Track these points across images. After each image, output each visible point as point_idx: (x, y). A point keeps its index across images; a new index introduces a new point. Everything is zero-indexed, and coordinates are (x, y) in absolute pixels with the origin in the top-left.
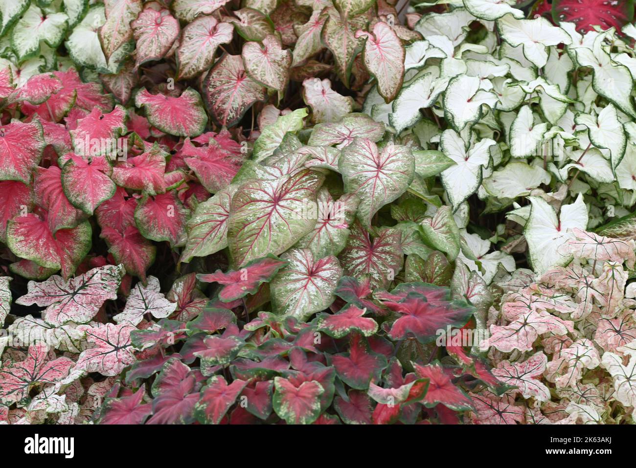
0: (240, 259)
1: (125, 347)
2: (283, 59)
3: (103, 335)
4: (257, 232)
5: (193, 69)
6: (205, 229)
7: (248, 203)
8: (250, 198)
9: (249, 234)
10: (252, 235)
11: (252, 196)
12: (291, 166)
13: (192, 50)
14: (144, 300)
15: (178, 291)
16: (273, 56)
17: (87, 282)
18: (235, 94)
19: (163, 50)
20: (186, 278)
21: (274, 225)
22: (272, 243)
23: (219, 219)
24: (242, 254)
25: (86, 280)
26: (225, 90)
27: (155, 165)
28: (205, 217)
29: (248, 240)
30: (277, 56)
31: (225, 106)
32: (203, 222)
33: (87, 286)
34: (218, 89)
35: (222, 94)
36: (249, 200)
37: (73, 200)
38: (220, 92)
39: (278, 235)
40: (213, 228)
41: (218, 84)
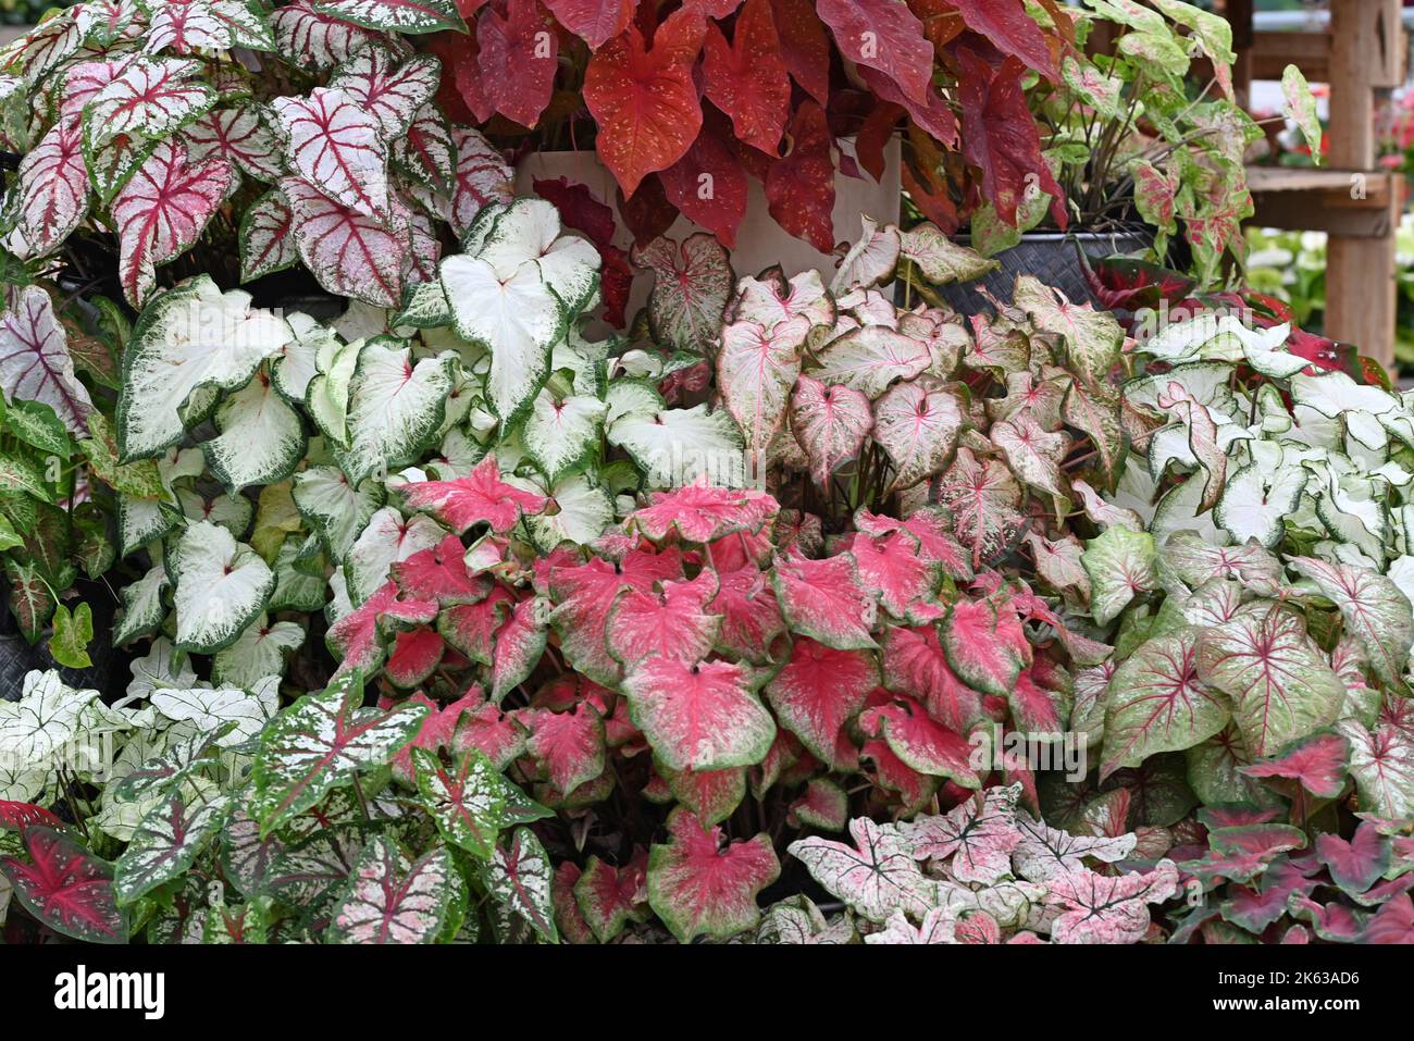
0: (1256, 746)
1: (1108, 905)
2: (1058, 447)
3: (1068, 892)
4: (1263, 700)
5: (914, 473)
6: (1144, 711)
7: (1221, 660)
8: (1222, 651)
9: (1255, 704)
10: (1259, 707)
11: (1224, 648)
12: (1224, 604)
13: (903, 440)
14: (1046, 844)
15: (1100, 820)
16: (1040, 444)
17: (975, 817)
18: (983, 511)
19: (858, 443)
20: (1110, 797)
21: (1285, 689)
22: (1298, 715)
23: (1164, 693)
24: (1256, 737)
25: (972, 814)
26: (966, 505)
27: (1008, 620)
28: (1137, 693)
29: (1257, 715)
30: (1046, 442)
31: (973, 533)
32: (1135, 701)
33: (980, 822)
34: (955, 504)
35: (964, 512)
36: (1222, 655)
37: (966, 675)
38: (959, 509)
39: (1302, 703)
40: (1159, 709)
41: (954, 495)
